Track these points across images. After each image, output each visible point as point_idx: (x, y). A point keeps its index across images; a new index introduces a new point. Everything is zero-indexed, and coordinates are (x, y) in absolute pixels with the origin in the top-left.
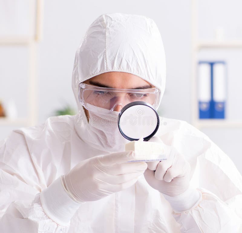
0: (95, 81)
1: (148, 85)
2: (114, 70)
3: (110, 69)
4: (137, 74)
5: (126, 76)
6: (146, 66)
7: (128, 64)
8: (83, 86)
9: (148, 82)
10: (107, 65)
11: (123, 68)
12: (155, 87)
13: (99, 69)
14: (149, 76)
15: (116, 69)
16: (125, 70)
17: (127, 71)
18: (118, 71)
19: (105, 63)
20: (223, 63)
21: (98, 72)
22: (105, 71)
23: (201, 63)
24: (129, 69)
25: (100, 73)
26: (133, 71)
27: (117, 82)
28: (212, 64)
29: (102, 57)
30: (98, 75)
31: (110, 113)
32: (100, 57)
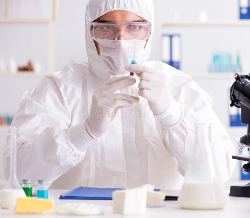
0: (101, 19)
1: (141, 19)
2: (115, 9)
3: (112, 9)
4: (132, 11)
5: (124, 13)
6: (138, 6)
7: (124, 4)
8: (93, 24)
9: (141, 17)
10: (109, 7)
11: (121, 7)
12: (146, 21)
13: (103, 10)
14: (141, 13)
15: (116, 8)
16: (123, 9)
17: (125, 9)
18: (118, 10)
19: (108, 5)
20: (178, 35)
21: (103, 12)
22: (108, 11)
23: (164, 35)
24: (126, 8)
25: (105, 13)
26: (129, 9)
27: (118, 18)
28: (171, 37)
29: (105, 1)
30: (104, 15)
31: (115, 42)
32: (104, 2)
